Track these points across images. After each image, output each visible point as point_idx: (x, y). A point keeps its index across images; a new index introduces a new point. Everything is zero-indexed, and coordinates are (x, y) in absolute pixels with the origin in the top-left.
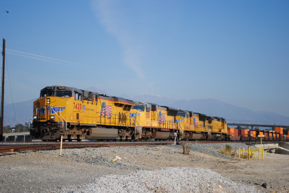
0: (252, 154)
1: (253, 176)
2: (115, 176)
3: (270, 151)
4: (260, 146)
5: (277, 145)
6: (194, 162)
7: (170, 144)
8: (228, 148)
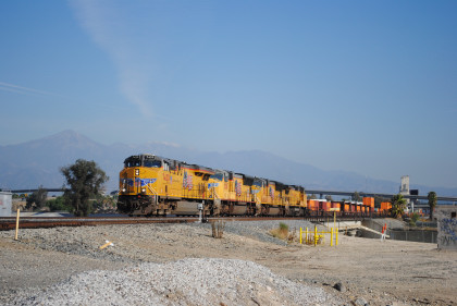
0: (320, 238)
1: (321, 272)
2: (103, 272)
3: (348, 233)
4: (333, 226)
5: (359, 223)
6: (230, 250)
7: (193, 221)
8: (283, 228)
